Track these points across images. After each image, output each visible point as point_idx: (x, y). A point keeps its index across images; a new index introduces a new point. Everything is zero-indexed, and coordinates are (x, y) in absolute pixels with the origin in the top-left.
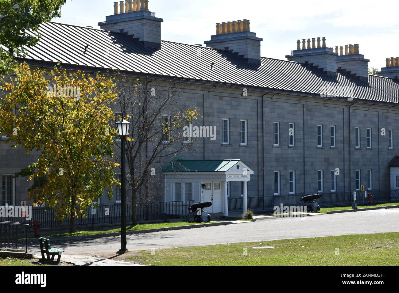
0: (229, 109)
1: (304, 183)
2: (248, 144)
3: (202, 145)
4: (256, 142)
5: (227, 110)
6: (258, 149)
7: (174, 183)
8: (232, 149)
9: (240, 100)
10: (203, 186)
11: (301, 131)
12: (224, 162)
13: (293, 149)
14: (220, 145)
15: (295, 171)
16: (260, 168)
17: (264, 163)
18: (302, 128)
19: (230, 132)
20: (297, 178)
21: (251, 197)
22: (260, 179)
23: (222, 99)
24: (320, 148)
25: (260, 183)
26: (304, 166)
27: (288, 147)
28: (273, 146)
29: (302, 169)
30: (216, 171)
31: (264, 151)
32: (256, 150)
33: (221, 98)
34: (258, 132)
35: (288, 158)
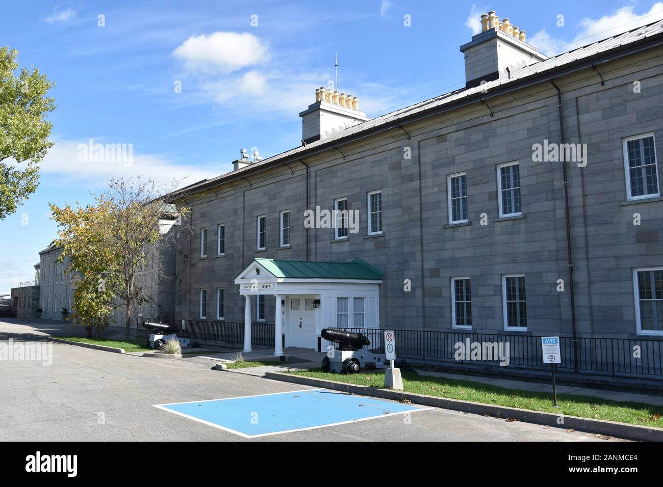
0: (463, 154)
2: (523, 212)
4: (551, 203)
5: (457, 158)
9: (494, 125)
14: (442, 227)
16: (564, 264)
17: (581, 250)
23: (445, 140)
28: (619, 204)
31: (579, 220)
33: (441, 138)
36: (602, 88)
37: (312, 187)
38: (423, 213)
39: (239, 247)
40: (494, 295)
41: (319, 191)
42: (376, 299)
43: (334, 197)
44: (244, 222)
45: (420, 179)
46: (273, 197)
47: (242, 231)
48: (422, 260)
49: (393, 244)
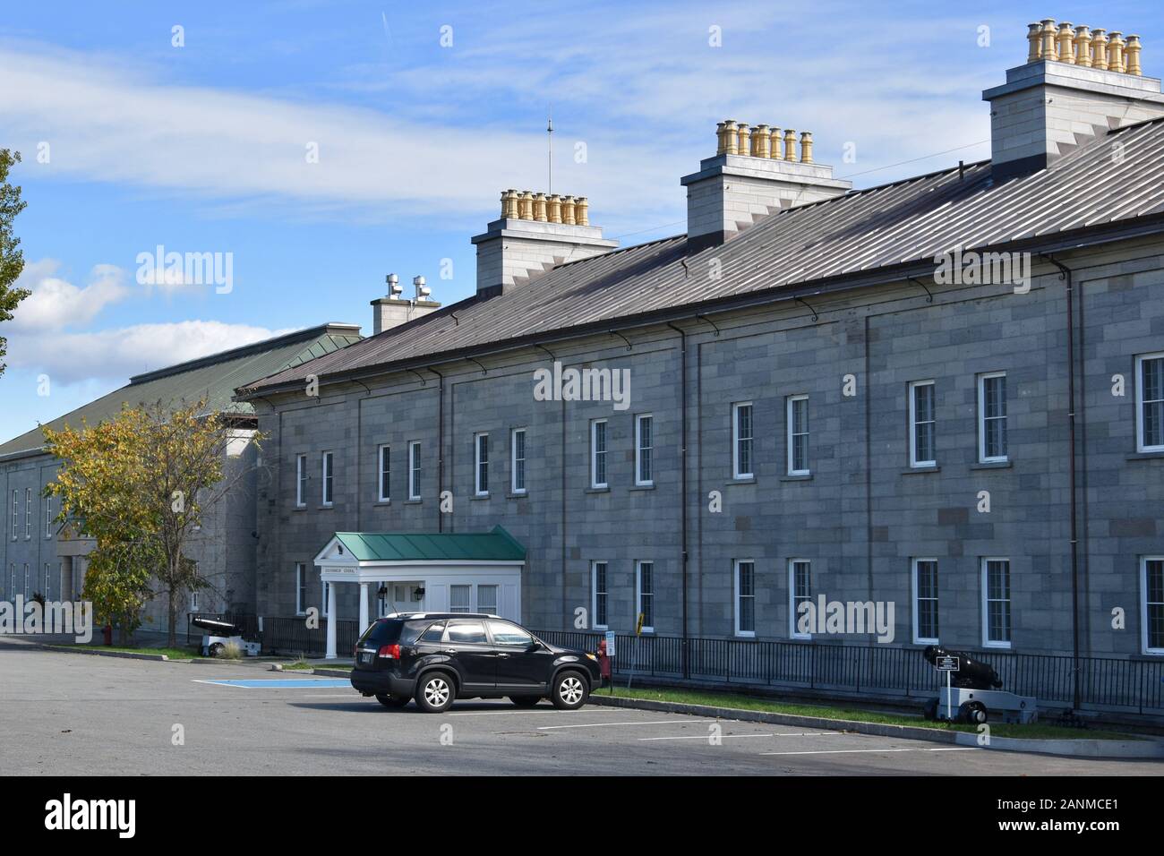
2: (655, 481)
13: (799, 484)
14: (582, 491)
19: (608, 453)
27: (782, 479)
28: (726, 483)
35: (779, 516)
36: (716, 339)
37: (448, 409)
38: (567, 468)
39: (353, 494)
40: (628, 586)
41: (457, 418)
42: (516, 588)
43: (475, 429)
44: (359, 452)
45: (564, 421)
46: (399, 417)
47: (356, 467)
48: (564, 535)
49: (536, 508)
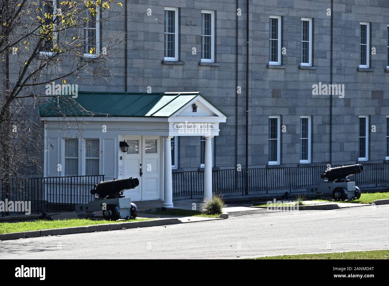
1: (331, 142)
2: (217, 60)
3: (122, 62)
4: (234, 56)
6: (237, 72)
7: (63, 138)
8: (183, 70)
10: (123, 145)
11: (326, 34)
12: (164, 97)
13: (308, 71)
14: (159, 62)
15: (312, 117)
16: (240, 110)
17: (249, 100)
18: (329, 29)
19: (180, 35)
20: (315, 132)
21: (221, 168)
22: (241, 131)
24: (364, 70)
25: (241, 140)
26: (331, 107)
27: (300, 68)
28: (268, 66)
29: (327, 113)
30: (149, 114)
31: (250, 75)
32: (234, 74)
34: (237, 37)
35: (298, 90)
